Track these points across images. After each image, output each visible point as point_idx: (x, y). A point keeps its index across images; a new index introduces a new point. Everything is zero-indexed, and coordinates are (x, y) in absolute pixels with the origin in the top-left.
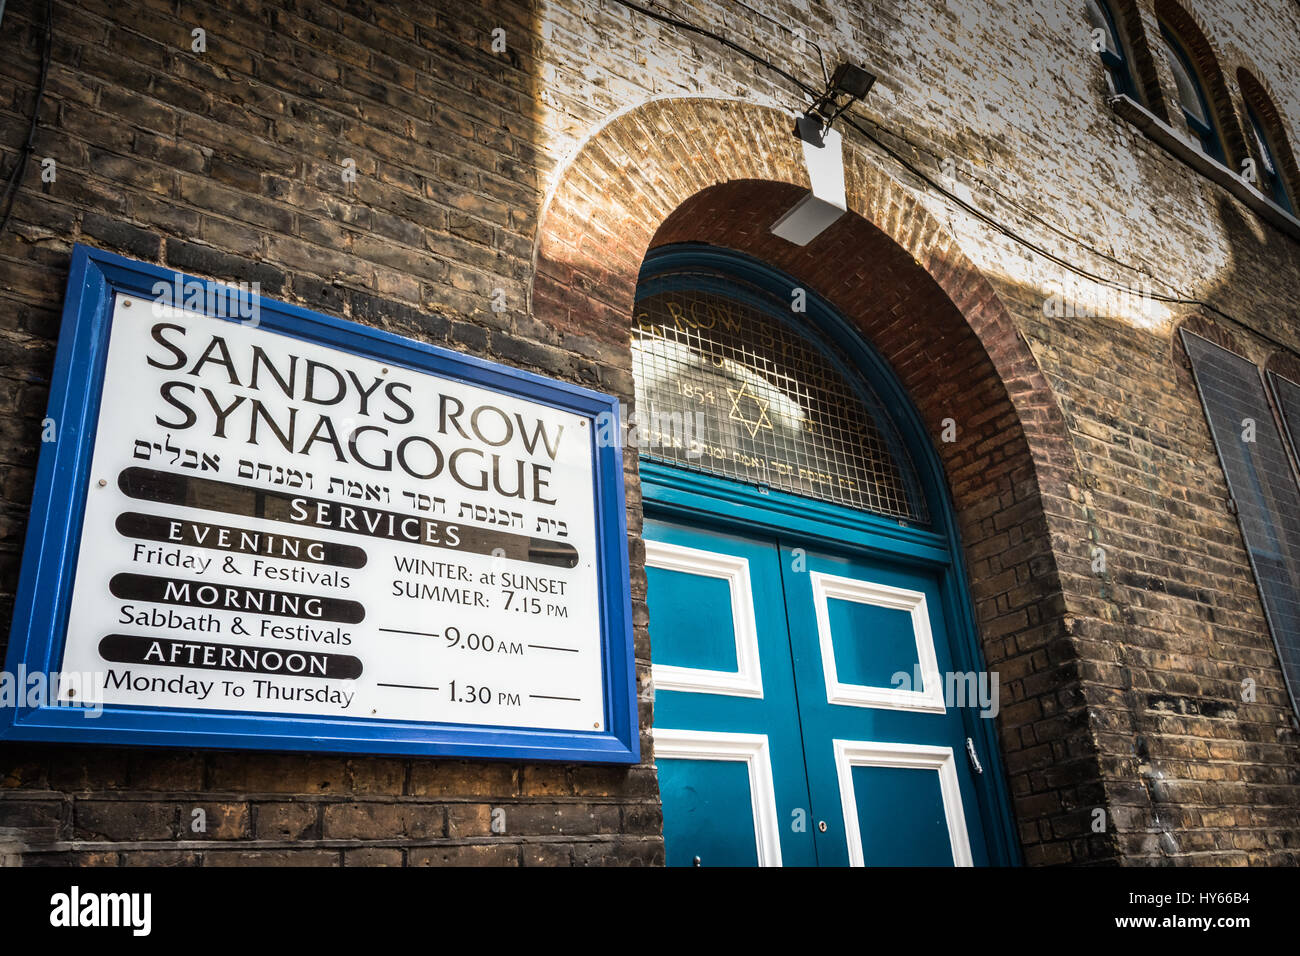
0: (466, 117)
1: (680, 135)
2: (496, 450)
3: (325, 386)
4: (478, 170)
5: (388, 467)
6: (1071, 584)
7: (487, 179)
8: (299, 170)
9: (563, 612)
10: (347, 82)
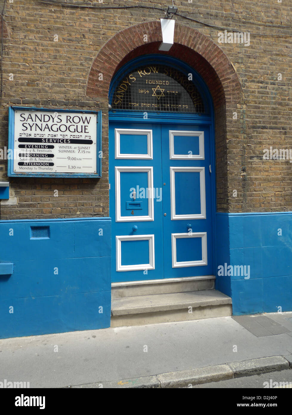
0: (73, 55)
1: (125, 41)
2: (77, 124)
3: (47, 118)
4: (75, 67)
5: (57, 131)
6: (230, 131)
7: (77, 68)
8: (42, 79)
9: (89, 152)
10: (49, 57)
